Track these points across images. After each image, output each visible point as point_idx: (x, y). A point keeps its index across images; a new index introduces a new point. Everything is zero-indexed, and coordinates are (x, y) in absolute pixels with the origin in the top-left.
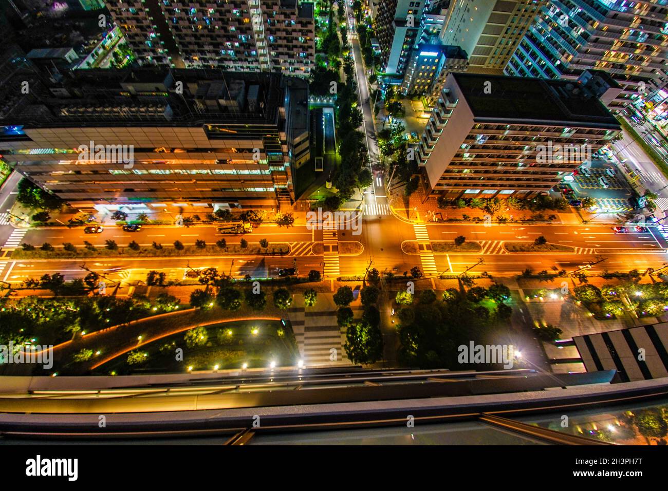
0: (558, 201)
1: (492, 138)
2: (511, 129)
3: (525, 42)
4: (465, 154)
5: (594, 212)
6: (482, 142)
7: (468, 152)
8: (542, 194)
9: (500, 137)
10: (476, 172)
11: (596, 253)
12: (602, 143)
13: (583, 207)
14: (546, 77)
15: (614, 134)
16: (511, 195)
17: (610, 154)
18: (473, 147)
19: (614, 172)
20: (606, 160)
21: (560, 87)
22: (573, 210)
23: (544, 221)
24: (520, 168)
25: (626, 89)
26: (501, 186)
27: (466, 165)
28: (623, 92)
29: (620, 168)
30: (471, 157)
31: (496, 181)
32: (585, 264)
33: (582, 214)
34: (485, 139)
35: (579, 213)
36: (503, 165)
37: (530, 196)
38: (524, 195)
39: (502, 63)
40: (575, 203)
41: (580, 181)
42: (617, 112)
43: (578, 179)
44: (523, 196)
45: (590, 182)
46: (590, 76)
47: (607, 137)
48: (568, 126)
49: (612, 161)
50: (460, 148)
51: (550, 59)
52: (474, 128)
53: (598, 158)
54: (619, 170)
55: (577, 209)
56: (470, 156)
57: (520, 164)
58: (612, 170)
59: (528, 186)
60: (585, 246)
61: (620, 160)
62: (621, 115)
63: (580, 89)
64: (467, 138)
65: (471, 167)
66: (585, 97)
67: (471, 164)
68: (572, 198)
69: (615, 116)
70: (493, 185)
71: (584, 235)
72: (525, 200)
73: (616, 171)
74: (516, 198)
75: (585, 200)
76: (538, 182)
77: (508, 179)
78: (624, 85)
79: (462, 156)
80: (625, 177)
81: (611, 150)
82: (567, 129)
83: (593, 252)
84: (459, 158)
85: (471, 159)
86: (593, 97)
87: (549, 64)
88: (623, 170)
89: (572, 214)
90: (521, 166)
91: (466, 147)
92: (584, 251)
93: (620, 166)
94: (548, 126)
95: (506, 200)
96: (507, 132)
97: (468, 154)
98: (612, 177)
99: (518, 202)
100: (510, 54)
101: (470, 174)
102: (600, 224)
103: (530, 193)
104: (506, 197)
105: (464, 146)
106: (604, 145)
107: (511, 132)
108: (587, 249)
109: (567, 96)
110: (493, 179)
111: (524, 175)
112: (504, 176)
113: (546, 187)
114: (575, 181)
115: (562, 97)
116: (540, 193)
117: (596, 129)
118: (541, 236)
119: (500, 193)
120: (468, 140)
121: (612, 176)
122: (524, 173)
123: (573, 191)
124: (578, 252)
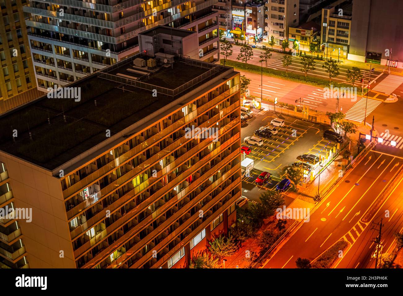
0: (265, 199)
1: (105, 183)
2: (118, 153)
3: (35, 42)
4: (88, 233)
5: (312, 179)
6: (96, 198)
7: (89, 227)
8: (240, 205)
9: (114, 173)
10: (129, 247)
11: (367, 224)
12: (235, 99)
13: (296, 182)
14: (102, 67)
15: (236, 81)
16: (208, 240)
17: (255, 103)
18: (89, 214)
19: (281, 120)
20: (260, 113)
21: (128, 69)
22: (291, 195)
23: (277, 238)
24: (181, 195)
25: (200, 30)
26: (182, 237)
27: (104, 248)
28: (200, 35)
29: (280, 111)
30: (101, 230)
31: (169, 237)
32: (373, 249)
33: (304, 192)
34: (95, 191)
35: (300, 194)
36: (156, 208)
37: (230, 219)
38: (222, 225)
39: (28, 80)
40: (283, 185)
41: (261, 157)
42: (215, 57)
43: (256, 156)
44: (222, 227)
45: (271, 149)
46: (151, 39)
47: (234, 90)
48: (182, 104)
49: (265, 110)
50: (71, 229)
51: (87, 45)
52: (65, 187)
53: (249, 117)
54: (282, 113)
55: (294, 191)
56: (98, 230)
57: (176, 189)
58: (276, 119)
59: (215, 209)
60: (348, 227)
61: (271, 103)
62: (222, 57)
63: (153, 58)
64: (68, 209)
65: (116, 244)
66: (168, 63)
67: (111, 240)
68: (274, 183)
69: (218, 63)
70: (171, 246)
71: (333, 215)
72: (229, 230)
73: (280, 117)
74: (217, 237)
75: (288, 172)
76: (220, 195)
77: (181, 222)
78: (194, 28)
79: (86, 239)
80: (295, 118)
81: (252, 99)
82: (185, 110)
83: (364, 226)
84: (84, 246)
85: (103, 234)
86: (176, 58)
87: (91, 51)
88: (285, 111)
89: (295, 202)
90: (180, 191)
91: (80, 222)
92: (353, 232)
93: (278, 109)
94: (161, 121)
95: (208, 250)
96: (117, 161)
97: (93, 230)
98: (285, 127)
99: (225, 241)
100: (28, 64)
101: (124, 256)
102: (332, 187)
103: (226, 215)
104: (204, 248)
105: (74, 222)
106: (239, 99)
107: (122, 157)
108: (354, 228)
109: (146, 73)
110: (163, 237)
111: (195, 199)
112: (172, 220)
113: (233, 193)
114: (256, 161)
115: (143, 78)
116: (237, 207)
117: (215, 88)
118: (296, 260)
119: (192, 247)
120: (74, 210)
121: (283, 125)
122: (192, 196)
123: (266, 173)
124: (352, 242)
